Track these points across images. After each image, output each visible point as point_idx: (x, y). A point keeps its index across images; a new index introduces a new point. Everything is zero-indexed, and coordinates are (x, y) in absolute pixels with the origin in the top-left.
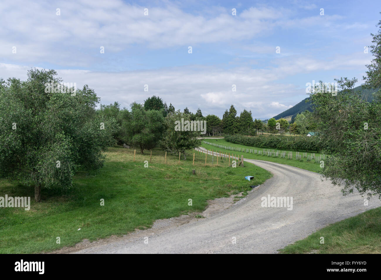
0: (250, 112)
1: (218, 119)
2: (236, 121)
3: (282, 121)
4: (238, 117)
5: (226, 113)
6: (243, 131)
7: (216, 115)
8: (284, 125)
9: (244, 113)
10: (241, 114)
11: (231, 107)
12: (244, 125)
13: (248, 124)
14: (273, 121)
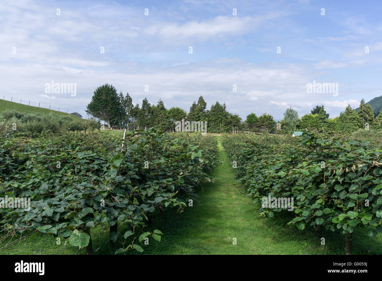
0: (224, 105)
1: (183, 112)
2: (205, 116)
3: (265, 117)
4: (208, 111)
5: (194, 105)
6: (214, 128)
7: (181, 108)
8: (267, 122)
9: (216, 106)
10: (212, 107)
11: (200, 98)
12: (215, 121)
13: (220, 119)
14: (252, 117)
